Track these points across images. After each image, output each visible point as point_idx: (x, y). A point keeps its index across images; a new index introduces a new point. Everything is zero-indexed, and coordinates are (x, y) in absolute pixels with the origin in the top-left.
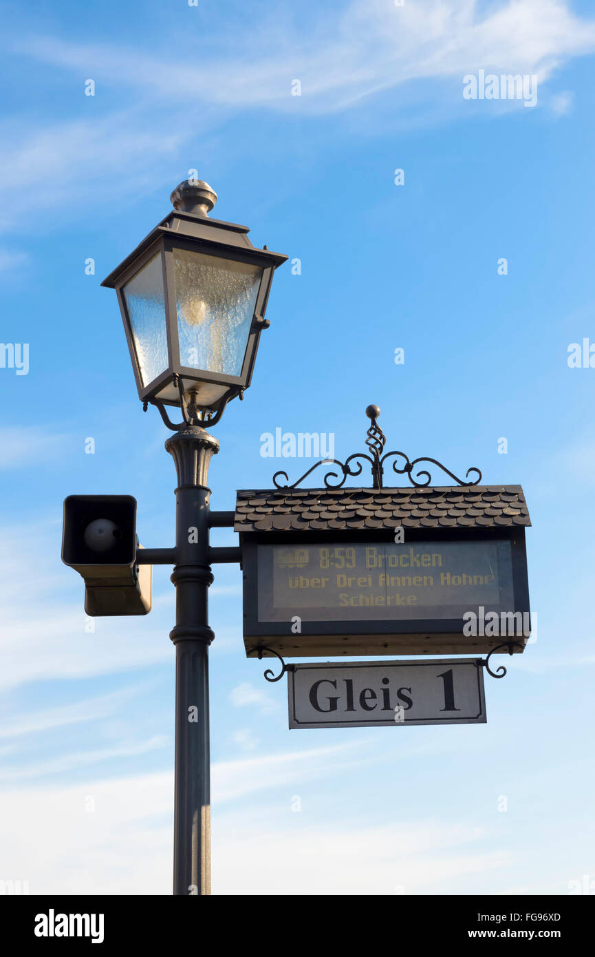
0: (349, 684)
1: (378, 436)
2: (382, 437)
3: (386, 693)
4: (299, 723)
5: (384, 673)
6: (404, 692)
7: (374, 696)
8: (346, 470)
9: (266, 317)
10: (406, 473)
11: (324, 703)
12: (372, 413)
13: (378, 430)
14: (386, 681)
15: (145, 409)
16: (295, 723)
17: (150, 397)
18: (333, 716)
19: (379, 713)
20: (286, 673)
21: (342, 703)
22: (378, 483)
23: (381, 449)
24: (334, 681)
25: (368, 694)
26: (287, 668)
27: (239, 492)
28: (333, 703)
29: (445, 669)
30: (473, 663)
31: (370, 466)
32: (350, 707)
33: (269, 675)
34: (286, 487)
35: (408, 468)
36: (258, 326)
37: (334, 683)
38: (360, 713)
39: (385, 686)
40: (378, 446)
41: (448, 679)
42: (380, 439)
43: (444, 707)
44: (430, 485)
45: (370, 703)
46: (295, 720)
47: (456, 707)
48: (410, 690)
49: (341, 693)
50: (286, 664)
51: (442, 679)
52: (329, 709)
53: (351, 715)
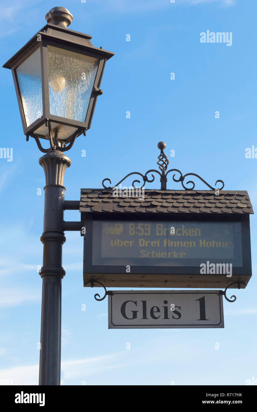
0: (144, 303)
1: (164, 159)
2: (167, 160)
4: (114, 325)
7: (158, 311)
8: (145, 179)
10: (180, 182)
11: (130, 315)
12: (161, 146)
13: (164, 156)
14: (166, 302)
15: (27, 140)
16: (112, 325)
17: (30, 133)
18: (135, 321)
19: (161, 321)
20: (107, 296)
21: (140, 314)
22: (164, 187)
23: (166, 167)
24: (135, 301)
25: (155, 310)
26: (108, 293)
27: (82, 190)
28: (135, 314)
29: (201, 296)
31: (160, 177)
32: (145, 317)
33: (97, 297)
34: (110, 188)
35: (182, 179)
36: (96, 93)
37: (136, 303)
40: (164, 165)
41: (202, 302)
42: (166, 161)
43: (199, 318)
44: (194, 189)
45: (156, 314)
47: (206, 318)
49: (139, 308)
50: (107, 291)
51: (198, 302)
52: (132, 318)
53: (145, 322)
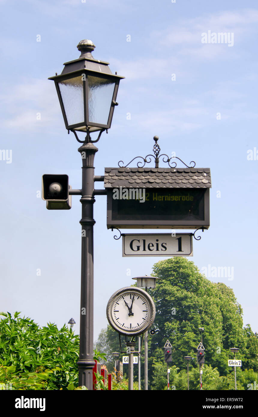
3: (157, 245)
5: (157, 237)
6: (164, 245)
9: (117, 102)
30: (189, 235)
38: (147, 251)
39: (157, 242)
46: (124, 253)
48: (166, 244)
